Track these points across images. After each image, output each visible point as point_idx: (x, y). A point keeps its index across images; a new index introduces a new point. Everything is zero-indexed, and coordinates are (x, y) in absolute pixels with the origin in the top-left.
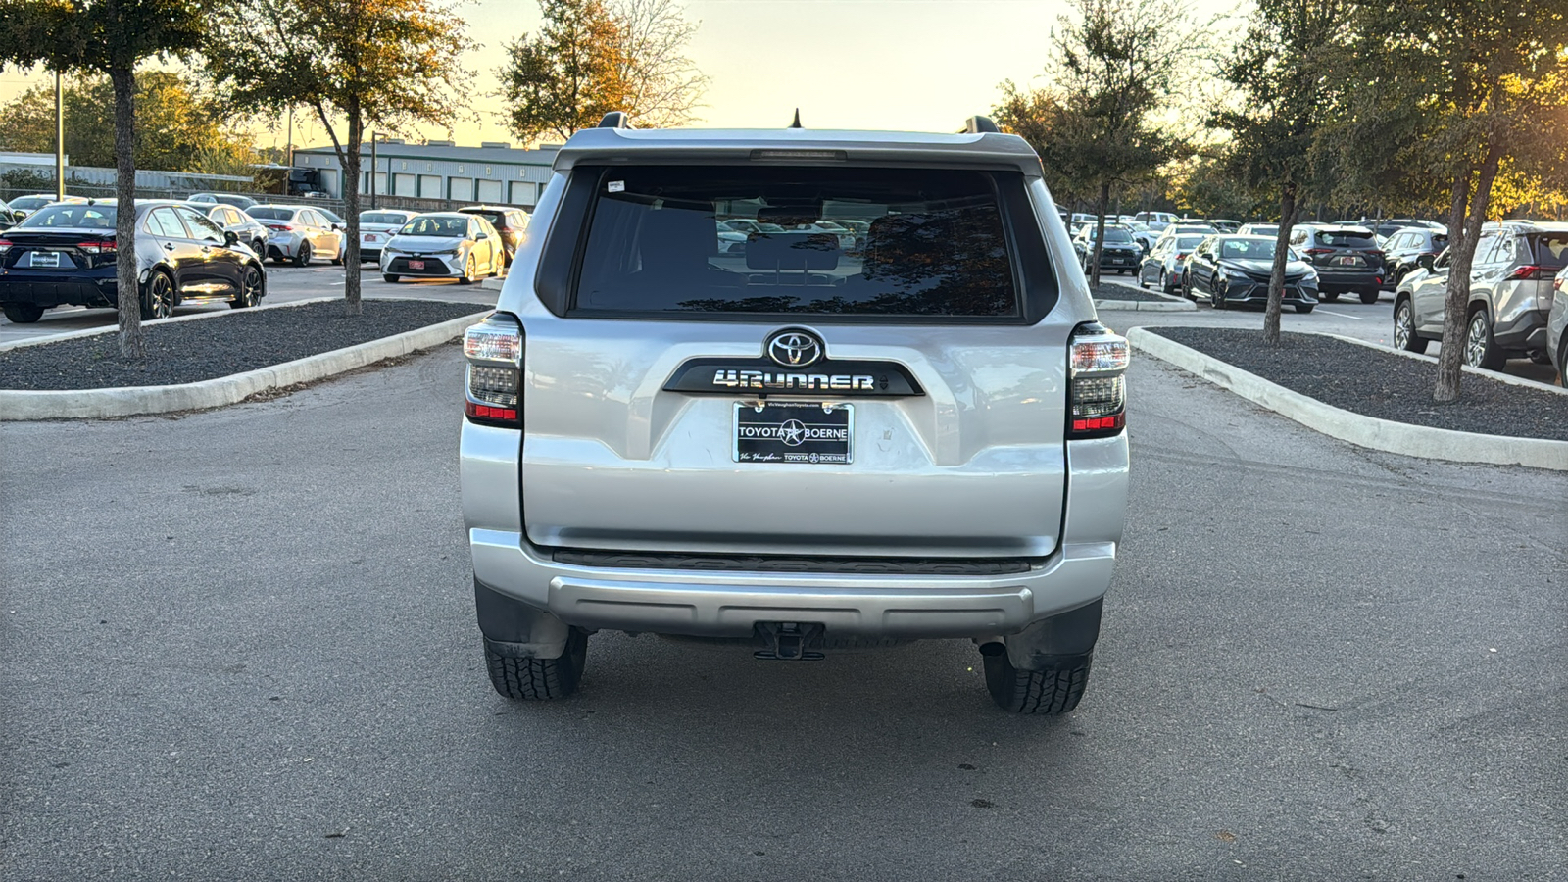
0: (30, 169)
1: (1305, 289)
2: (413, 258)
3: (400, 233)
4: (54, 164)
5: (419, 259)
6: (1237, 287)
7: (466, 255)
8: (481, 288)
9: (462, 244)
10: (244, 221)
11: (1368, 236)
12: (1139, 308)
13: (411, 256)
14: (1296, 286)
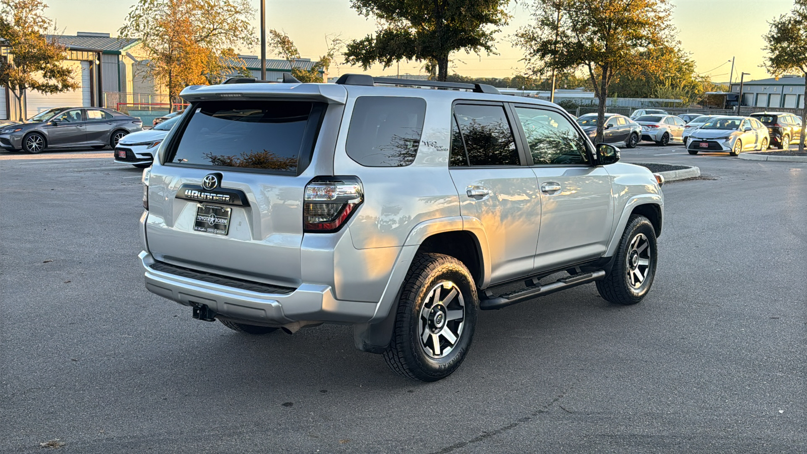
0: (571, 100)
2: (703, 142)
3: (701, 128)
4: (550, 96)
5: (706, 142)
7: (735, 139)
8: (737, 158)
9: (733, 133)
10: (628, 123)
13: (701, 140)
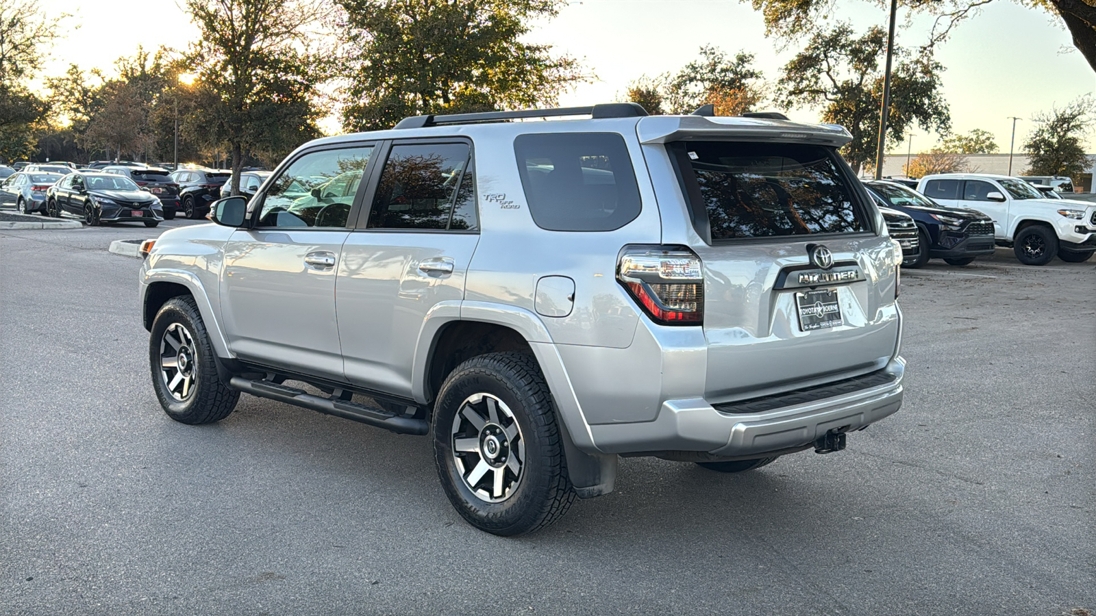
1: (154, 210)
6: (108, 211)
11: (166, 174)
12: (44, 227)
14: (149, 209)
